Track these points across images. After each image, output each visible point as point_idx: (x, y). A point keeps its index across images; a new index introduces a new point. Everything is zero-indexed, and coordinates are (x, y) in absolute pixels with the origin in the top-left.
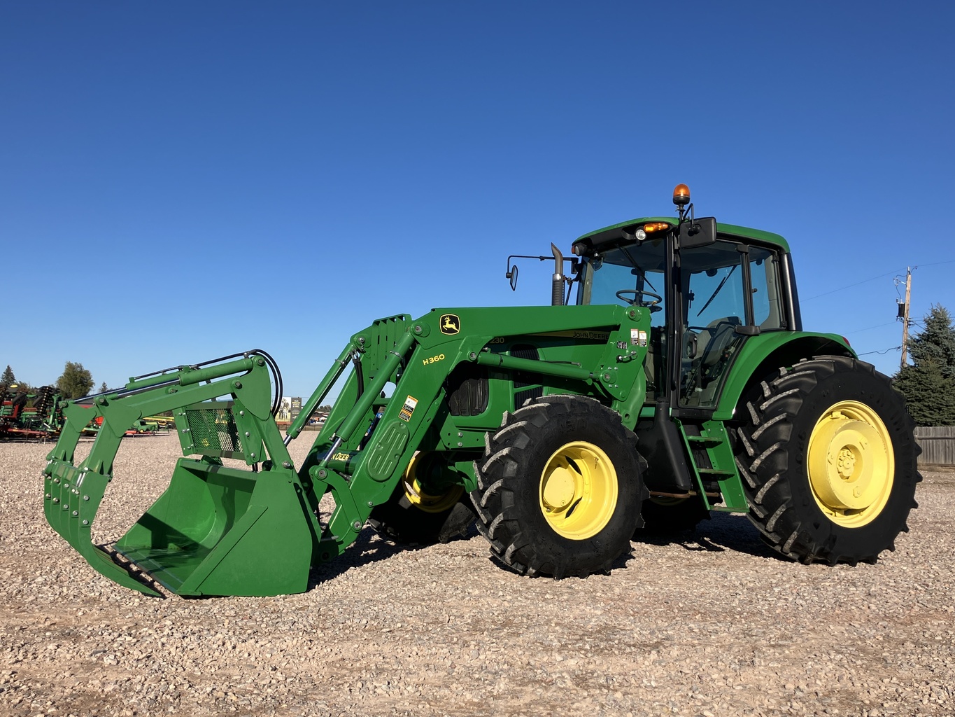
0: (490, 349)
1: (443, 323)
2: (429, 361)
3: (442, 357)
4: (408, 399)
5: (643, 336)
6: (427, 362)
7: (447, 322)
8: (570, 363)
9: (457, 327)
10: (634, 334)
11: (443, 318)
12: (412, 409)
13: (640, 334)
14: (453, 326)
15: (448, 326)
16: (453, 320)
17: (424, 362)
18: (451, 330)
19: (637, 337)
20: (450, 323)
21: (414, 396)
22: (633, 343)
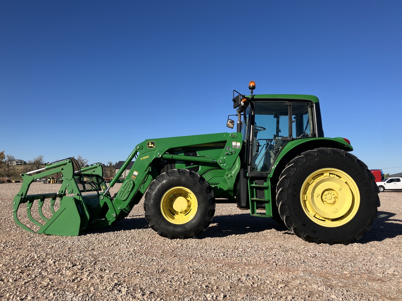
0: (168, 153)
1: (148, 144)
2: (143, 158)
3: (148, 157)
4: (134, 172)
5: (239, 144)
6: (142, 158)
7: (150, 144)
8: (205, 156)
9: (154, 145)
10: (234, 144)
11: (148, 143)
12: (136, 176)
13: (237, 143)
14: (152, 145)
15: (150, 145)
16: (152, 143)
17: (141, 159)
18: (151, 147)
19: (235, 145)
20: (151, 144)
21: (137, 171)
22: (234, 147)
